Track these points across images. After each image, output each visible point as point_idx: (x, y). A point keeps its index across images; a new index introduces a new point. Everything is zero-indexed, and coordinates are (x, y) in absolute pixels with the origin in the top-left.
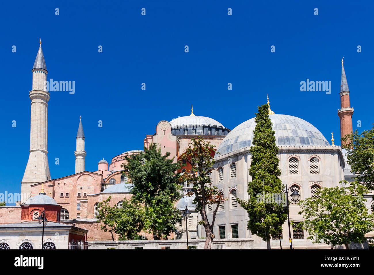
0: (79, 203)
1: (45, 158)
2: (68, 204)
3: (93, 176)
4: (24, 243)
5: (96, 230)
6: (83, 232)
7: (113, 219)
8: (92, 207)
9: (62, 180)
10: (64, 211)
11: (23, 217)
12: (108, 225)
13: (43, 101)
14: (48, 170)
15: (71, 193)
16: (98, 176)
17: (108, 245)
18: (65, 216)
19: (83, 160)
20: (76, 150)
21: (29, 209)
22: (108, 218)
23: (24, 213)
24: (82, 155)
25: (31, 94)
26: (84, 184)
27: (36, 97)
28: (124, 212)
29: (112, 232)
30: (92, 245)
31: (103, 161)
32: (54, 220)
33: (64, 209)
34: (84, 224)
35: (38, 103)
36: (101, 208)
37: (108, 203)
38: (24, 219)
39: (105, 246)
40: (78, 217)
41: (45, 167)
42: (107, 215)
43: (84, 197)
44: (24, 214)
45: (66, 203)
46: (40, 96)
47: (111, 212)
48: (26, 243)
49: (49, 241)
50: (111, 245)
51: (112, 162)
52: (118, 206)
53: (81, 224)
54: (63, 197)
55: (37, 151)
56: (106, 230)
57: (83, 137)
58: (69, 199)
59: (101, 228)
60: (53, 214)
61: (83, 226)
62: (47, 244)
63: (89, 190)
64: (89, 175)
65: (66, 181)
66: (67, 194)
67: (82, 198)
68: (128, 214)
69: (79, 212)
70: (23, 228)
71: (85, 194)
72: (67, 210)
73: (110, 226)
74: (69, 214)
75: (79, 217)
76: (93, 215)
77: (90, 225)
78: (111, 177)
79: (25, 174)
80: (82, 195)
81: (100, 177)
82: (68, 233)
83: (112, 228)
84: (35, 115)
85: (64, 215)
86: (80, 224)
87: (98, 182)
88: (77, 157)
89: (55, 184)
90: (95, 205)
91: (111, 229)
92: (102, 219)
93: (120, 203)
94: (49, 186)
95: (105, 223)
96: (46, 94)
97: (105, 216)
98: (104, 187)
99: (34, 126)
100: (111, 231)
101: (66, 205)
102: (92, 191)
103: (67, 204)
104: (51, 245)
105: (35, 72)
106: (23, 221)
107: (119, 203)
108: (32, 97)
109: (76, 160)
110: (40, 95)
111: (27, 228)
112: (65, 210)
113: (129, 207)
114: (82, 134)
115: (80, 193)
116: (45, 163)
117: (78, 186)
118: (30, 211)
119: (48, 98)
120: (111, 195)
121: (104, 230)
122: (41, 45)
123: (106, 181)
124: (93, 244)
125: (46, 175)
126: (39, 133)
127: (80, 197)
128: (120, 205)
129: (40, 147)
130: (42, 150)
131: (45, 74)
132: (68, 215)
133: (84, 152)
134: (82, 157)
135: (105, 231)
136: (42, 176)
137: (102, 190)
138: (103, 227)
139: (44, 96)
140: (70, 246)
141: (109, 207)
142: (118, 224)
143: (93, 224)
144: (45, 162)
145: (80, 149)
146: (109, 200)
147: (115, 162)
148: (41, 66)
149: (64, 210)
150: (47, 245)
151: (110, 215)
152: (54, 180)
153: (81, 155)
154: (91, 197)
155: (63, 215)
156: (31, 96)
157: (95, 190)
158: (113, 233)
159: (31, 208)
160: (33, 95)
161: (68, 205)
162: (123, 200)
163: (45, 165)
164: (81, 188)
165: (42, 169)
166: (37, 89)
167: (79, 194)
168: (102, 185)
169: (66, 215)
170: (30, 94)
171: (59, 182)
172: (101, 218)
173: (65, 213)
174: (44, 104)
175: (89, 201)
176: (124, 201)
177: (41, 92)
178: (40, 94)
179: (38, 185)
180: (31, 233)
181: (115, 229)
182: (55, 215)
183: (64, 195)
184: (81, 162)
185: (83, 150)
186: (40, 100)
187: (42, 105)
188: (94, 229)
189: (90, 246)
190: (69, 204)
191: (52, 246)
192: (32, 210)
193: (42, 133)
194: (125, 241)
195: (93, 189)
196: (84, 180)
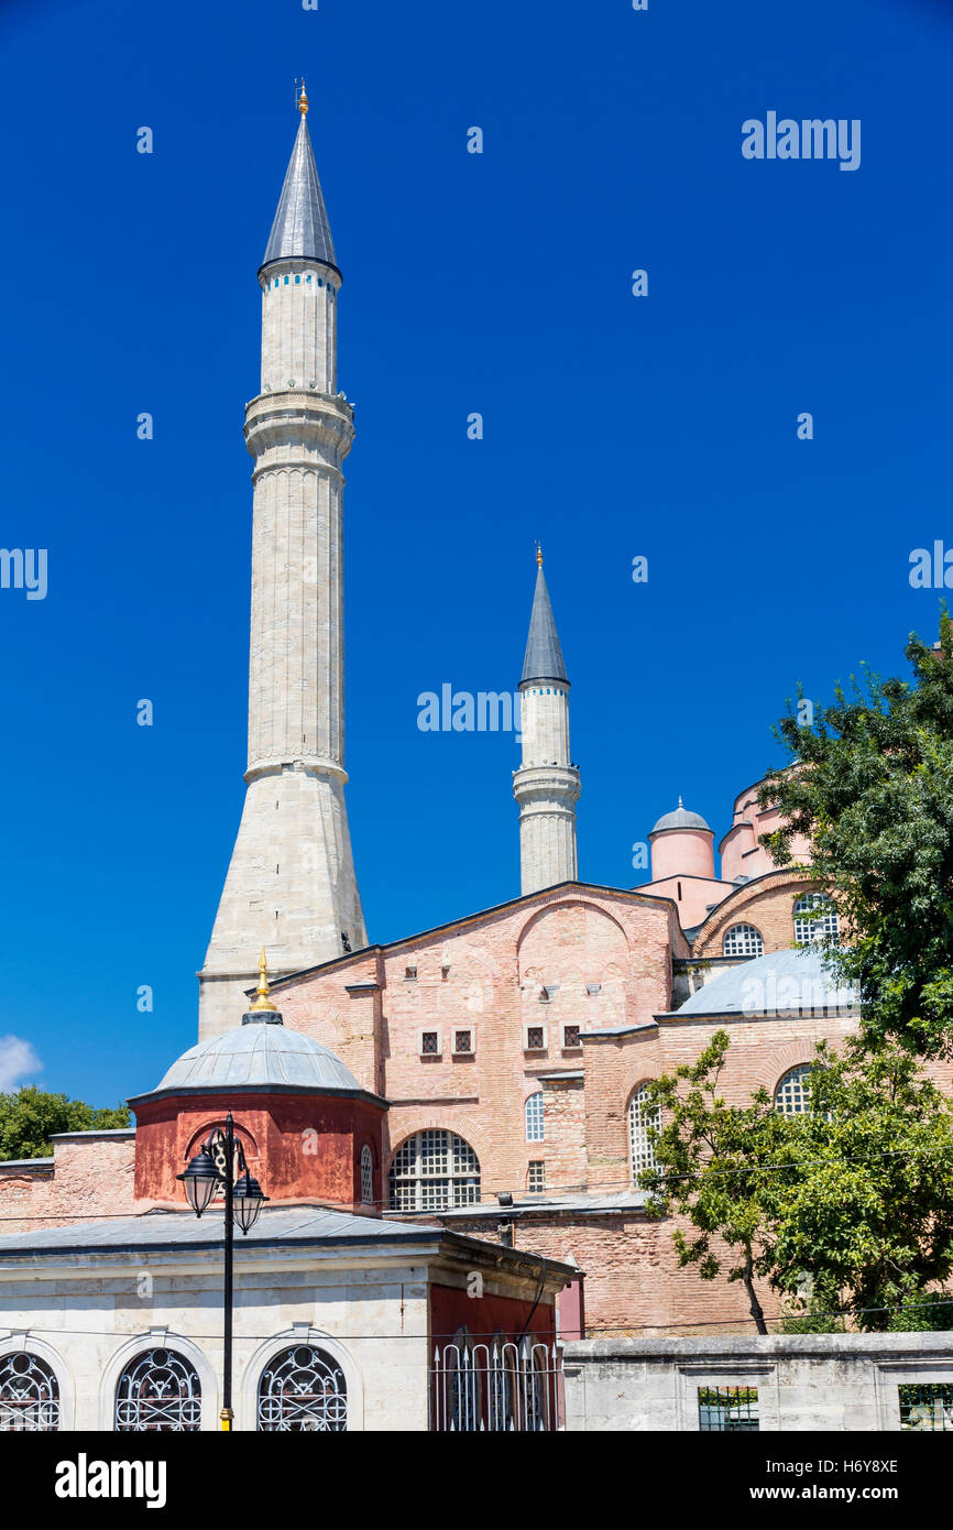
0: (534, 1095)
1: (328, 816)
2: (468, 1101)
3: (617, 914)
4: (144, 1355)
5: (645, 1266)
6: (532, 1278)
7: (752, 1189)
8: (612, 1116)
9: (427, 950)
10: (445, 1152)
11: (146, 1182)
12: (722, 1229)
13: (315, 458)
14: (351, 891)
15: (482, 1028)
16: (647, 910)
17: (701, 1364)
18: (456, 1181)
19: (563, 821)
20: (520, 761)
21: (180, 1126)
22: (718, 1184)
23: (153, 1149)
24: (554, 791)
25: (255, 421)
26: (565, 964)
27: (278, 437)
28: (820, 1138)
29: (749, 1284)
30: (591, 1366)
31: (680, 816)
32: (337, 1195)
33: (450, 1139)
34: (565, 1232)
35: (288, 469)
36: (667, 1119)
37: (710, 1078)
38: (152, 1190)
39: (682, 1371)
40: (536, 1184)
41: (330, 870)
42: (710, 1164)
43: (565, 1054)
44: (152, 1159)
45: (458, 1096)
46: (301, 427)
47: (733, 1145)
48: (160, 1355)
49: (300, 1337)
50: (723, 1364)
51: (738, 820)
52: (784, 1104)
53: (550, 1231)
54: (438, 1059)
55: (286, 773)
56: (710, 1270)
57: (559, 680)
58: (473, 1068)
59: (677, 1257)
60: (331, 1156)
61: (565, 1246)
62: (292, 1361)
63: (592, 1005)
64: (587, 905)
65: (452, 950)
66: (463, 1037)
67: (554, 1061)
68: (848, 1153)
69: (537, 1156)
70: (137, 1255)
71: (571, 1031)
72: (464, 1142)
73: (731, 1238)
74: (478, 1169)
75: (540, 1188)
76: (623, 1165)
77: (606, 1232)
78: (730, 915)
79: (220, 920)
80: (554, 1040)
81: (660, 918)
82: (422, 1280)
83: (748, 1252)
84: (276, 549)
85: (451, 1173)
86: (541, 1230)
87: (648, 950)
88: (527, 810)
89: (389, 976)
90: (629, 1100)
91: (743, 1263)
92: (676, 1195)
93: (792, 1084)
94: (355, 991)
95: (701, 1218)
96: (333, 411)
97: (699, 1174)
98: (691, 983)
99: (268, 619)
100: (743, 1274)
101: (457, 1108)
102: (611, 1015)
103: (462, 1101)
104: (318, 1368)
105: (273, 283)
106: (147, 1204)
107: (786, 1077)
108: (257, 435)
109: (525, 827)
110: (302, 420)
111: (157, 1254)
112: (456, 1142)
113: (853, 1102)
114: (549, 659)
115: (541, 1029)
116: (332, 849)
117: (525, 982)
118: (183, 1134)
119: (342, 433)
120: (730, 1029)
121: (694, 1268)
122: (304, 117)
123: (698, 943)
124: (597, 1359)
125: (340, 921)
126: (295, 660)
127: (542, 1055)
128: (793, 1094)
129: (299, 743)
130: (314, 762)
131: (325, 288)
132: (474, 1174)
133: (570, 771)
134: (555, 807)
135: (705, 1276)
136: (317, 928)
137: (677, 997)
138: (688, 1248)
139: (319, 423)
140: (441, 1374)
141: (719, 1105)
142: (789, 1222)
143: (628, 1228)
144: (331, 837)
145: (544, 756)
146: (713, 1059)
147: (754, 821)
148: (306, 242)
149: (445, 1143)
150: (288, 1369)
151: (731, 1166)
152: (382, 948)
153: (550, 795)
154: (606, 1047)
155: (441, 1175)
156: (252, 431)
157: (632, 1001)
158: (761, 1284)
159: (191, 1116)
160: (261, 426)
161: (472, 1107)
162: (810, 1059)
163: (333, 861)
164: (545, 994)
165: (315, 887)
166: (287, 388)
167: (535, 1034)
168: (677, 967)
169: (461, 1174)
170: (249, 417)
171: (412, 959)
172: (673, 1183)
173: (457, 1161)
174: (324, 473)
175: (591, 1077)
176: (818, 1066)
177: (302, 403)
178: (299, 413)
179: (286, 987)
180: (183, 1287)
181: (770, 1257)
182: (343, 1162)
183: (446, 1045)
184: (554, 836)
185: (563, 762)
186: (297, 454)
187: (311, 481)
188: (636, 1262)
189: (575, 1373)
190: (476, 1101)
191: (324, 1373)
192: (193, 1130)
193: (312, 653)
194: (821, 1341)
195: (622, 999)
196: (564, 943)
